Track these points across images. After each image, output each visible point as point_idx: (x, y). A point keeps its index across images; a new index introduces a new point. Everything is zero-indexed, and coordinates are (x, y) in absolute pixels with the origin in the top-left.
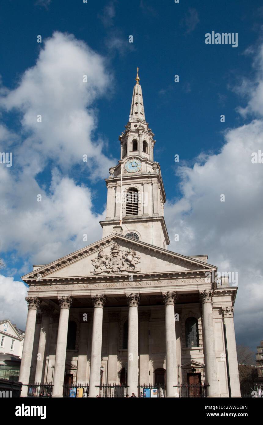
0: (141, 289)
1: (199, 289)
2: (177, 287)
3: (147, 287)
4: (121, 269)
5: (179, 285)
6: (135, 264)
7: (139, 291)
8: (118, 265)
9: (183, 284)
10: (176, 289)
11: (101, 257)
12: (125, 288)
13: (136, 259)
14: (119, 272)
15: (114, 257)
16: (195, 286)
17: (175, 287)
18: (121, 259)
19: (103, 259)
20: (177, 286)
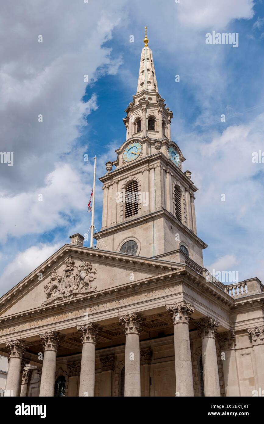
0: (95, 316)
1: (167, 303)
2: (138, 306)
3: (103, 312)
4: (74, 292)
5: (141, 302)
6: (90, 281)
7: (93, 319)
8: (71, 286)
9: (146, 299)
10: (137, 308)
11: (53, 279)
12: (76, 318)
13: (92, 275)
14: (72, 297)
15: (67, 276)
16: (162, 300)
17: (135, 307)
18: (74, 277)
19: (55, 283)
20: (138, 303)
